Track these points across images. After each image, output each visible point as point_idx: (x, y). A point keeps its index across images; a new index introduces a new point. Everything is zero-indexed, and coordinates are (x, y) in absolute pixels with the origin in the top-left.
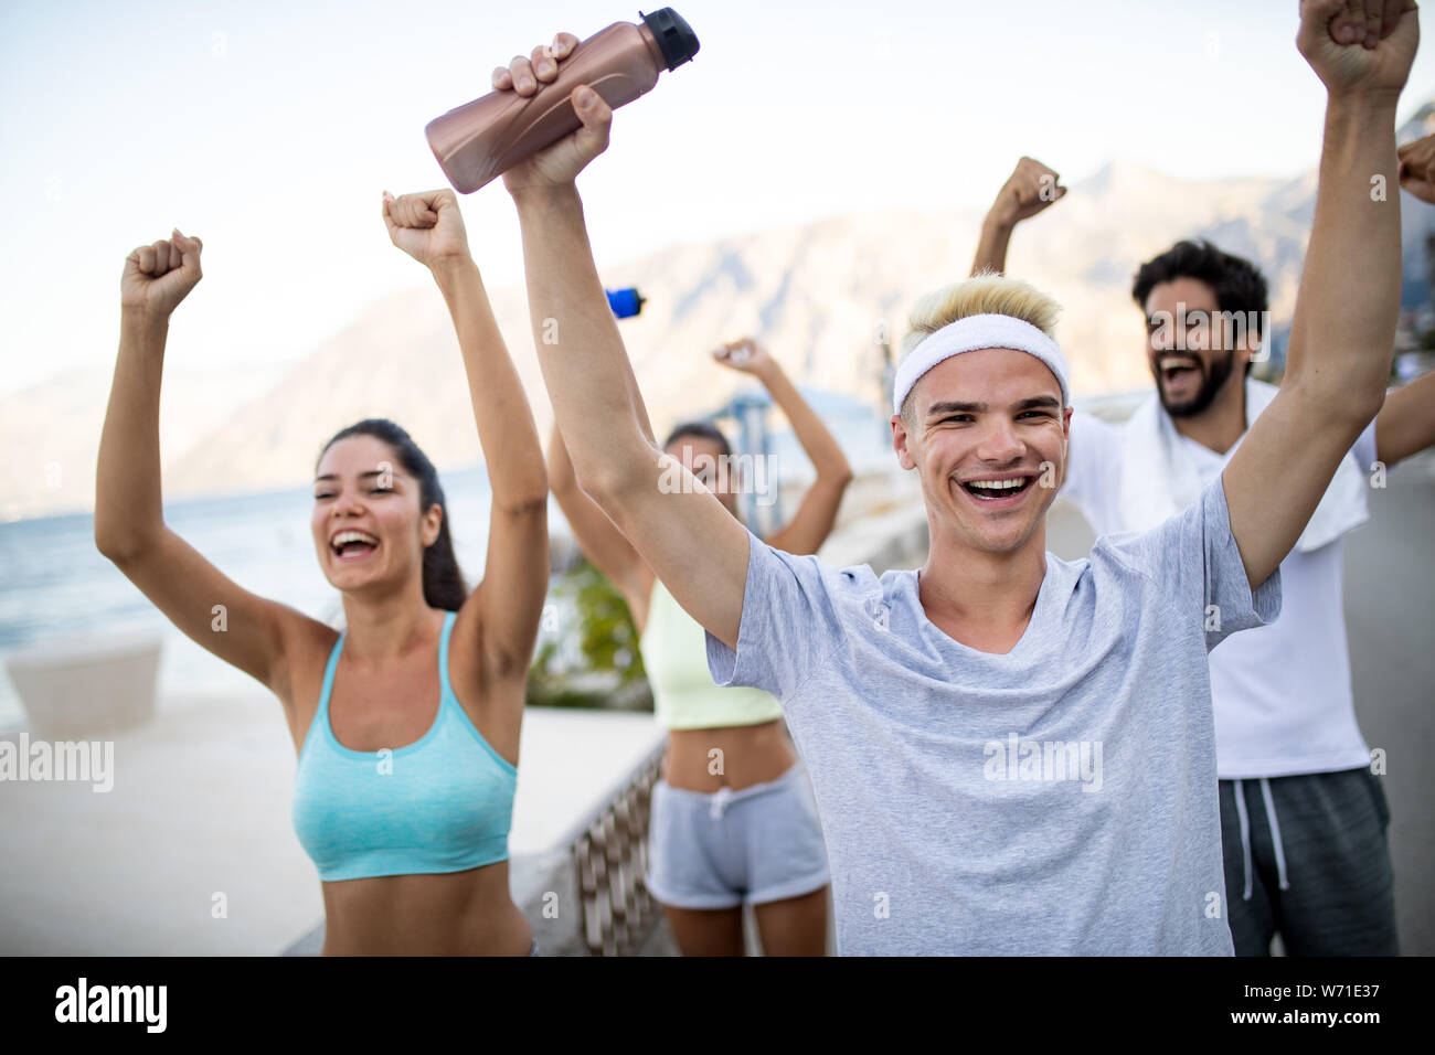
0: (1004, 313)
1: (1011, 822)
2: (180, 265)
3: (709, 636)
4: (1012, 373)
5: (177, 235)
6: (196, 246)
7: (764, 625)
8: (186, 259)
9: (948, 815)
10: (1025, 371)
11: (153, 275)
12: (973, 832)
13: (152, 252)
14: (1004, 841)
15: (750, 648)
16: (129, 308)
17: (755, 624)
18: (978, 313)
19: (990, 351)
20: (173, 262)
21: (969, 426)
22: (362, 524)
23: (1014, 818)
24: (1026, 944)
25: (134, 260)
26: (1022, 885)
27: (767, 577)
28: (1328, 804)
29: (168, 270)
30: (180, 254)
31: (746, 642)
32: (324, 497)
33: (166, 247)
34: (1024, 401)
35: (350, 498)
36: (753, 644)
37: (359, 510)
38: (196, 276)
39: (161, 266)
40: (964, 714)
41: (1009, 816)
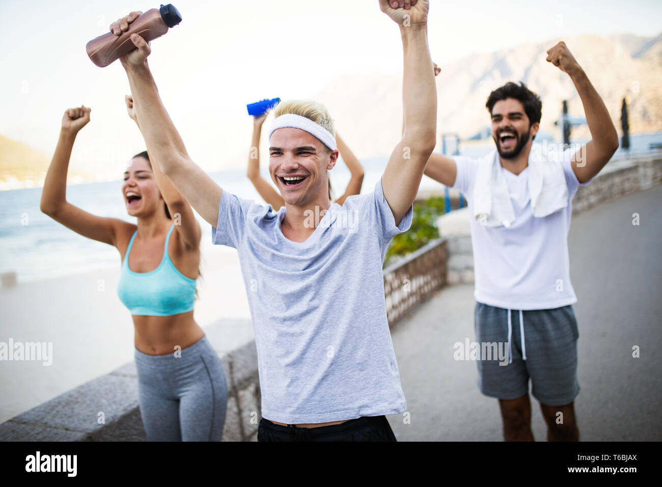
0: (296, 113)
1: (291, 301)
2: (83, 116)
3: (213, 227)
4: (294, 137)
5: (83, 106)
6: (89, 111)
7: (226, 224)
8: (86, 115)
9: (273, 297)
10: (300, 136)
11: (73, 118)
12: (279, 304)
13: (74, 111)
14: (288, 307)
15: (222, 232)
16: (64, 129)
17: (223, 223)
18: (287, 113)
19: (287, 129)
20: (81, 114)
21: (281, 156)
22: (135, 189)
23: (292, 300)
24: (292, 343)
25: (68, 113)
26: (293, 322)
27: (227, 207)
28: (549, 326)
29: (79, 117)
30: (84, 112)
31: (220, 230)
32: (126, 179)
33: (80, 110)
34: (297, 148)
35: (132, 180)
36: (223, 231)
37: (133, 185)
38: (88, 120)
39: (77, 116)
40: (284, 262)
41: (290, 299)
